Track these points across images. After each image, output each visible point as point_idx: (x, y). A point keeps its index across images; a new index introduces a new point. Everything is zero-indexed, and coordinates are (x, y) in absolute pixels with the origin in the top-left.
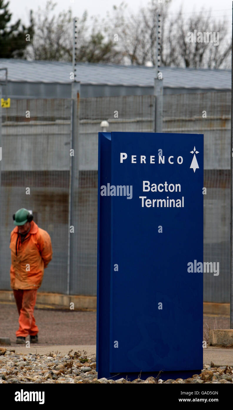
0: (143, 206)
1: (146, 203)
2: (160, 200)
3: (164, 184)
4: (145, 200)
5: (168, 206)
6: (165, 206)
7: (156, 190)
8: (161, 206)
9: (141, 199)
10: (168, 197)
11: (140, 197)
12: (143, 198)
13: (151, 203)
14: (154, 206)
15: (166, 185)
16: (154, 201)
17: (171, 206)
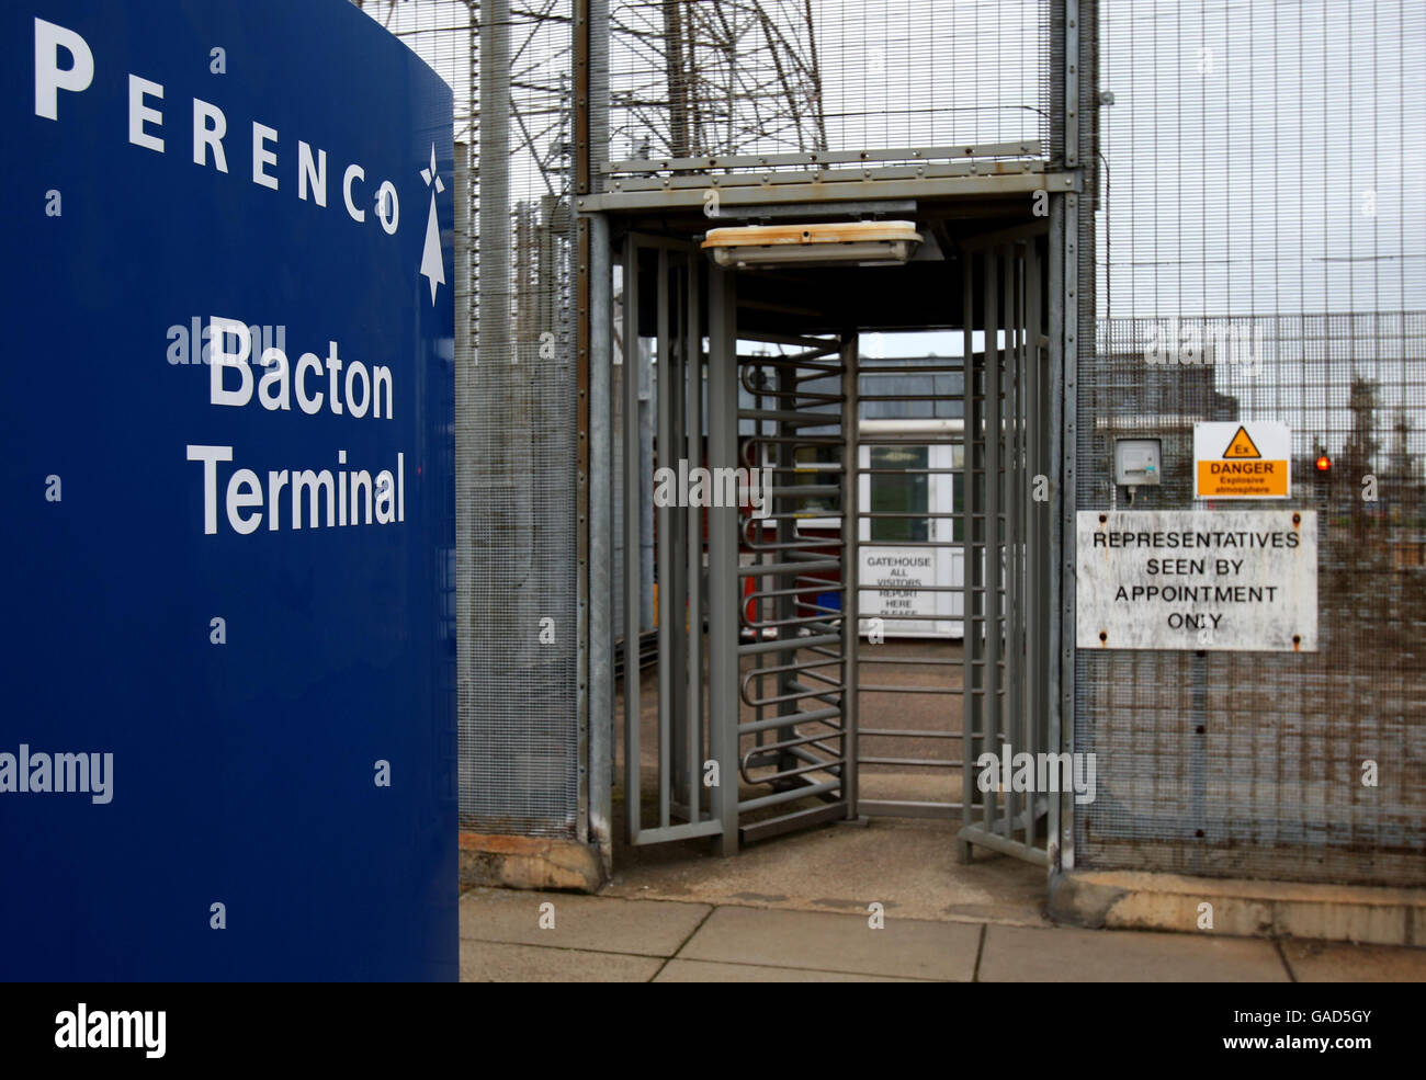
0: (211, 527)
1: (234, 500)
2: (308, 477)
3: (323, 355)
4: (225, 471)
5: (343, 522)
6: (331, 523)
7: (283, 401)
8: (314, 523)
9: (200, 465)
10: (342, 457)
11: (194, 452)
12: (210, 456)
13: (260, 503)
14: (274, 525)
15: (334, 364)
16: (277, 480)
17: (355, 521)
